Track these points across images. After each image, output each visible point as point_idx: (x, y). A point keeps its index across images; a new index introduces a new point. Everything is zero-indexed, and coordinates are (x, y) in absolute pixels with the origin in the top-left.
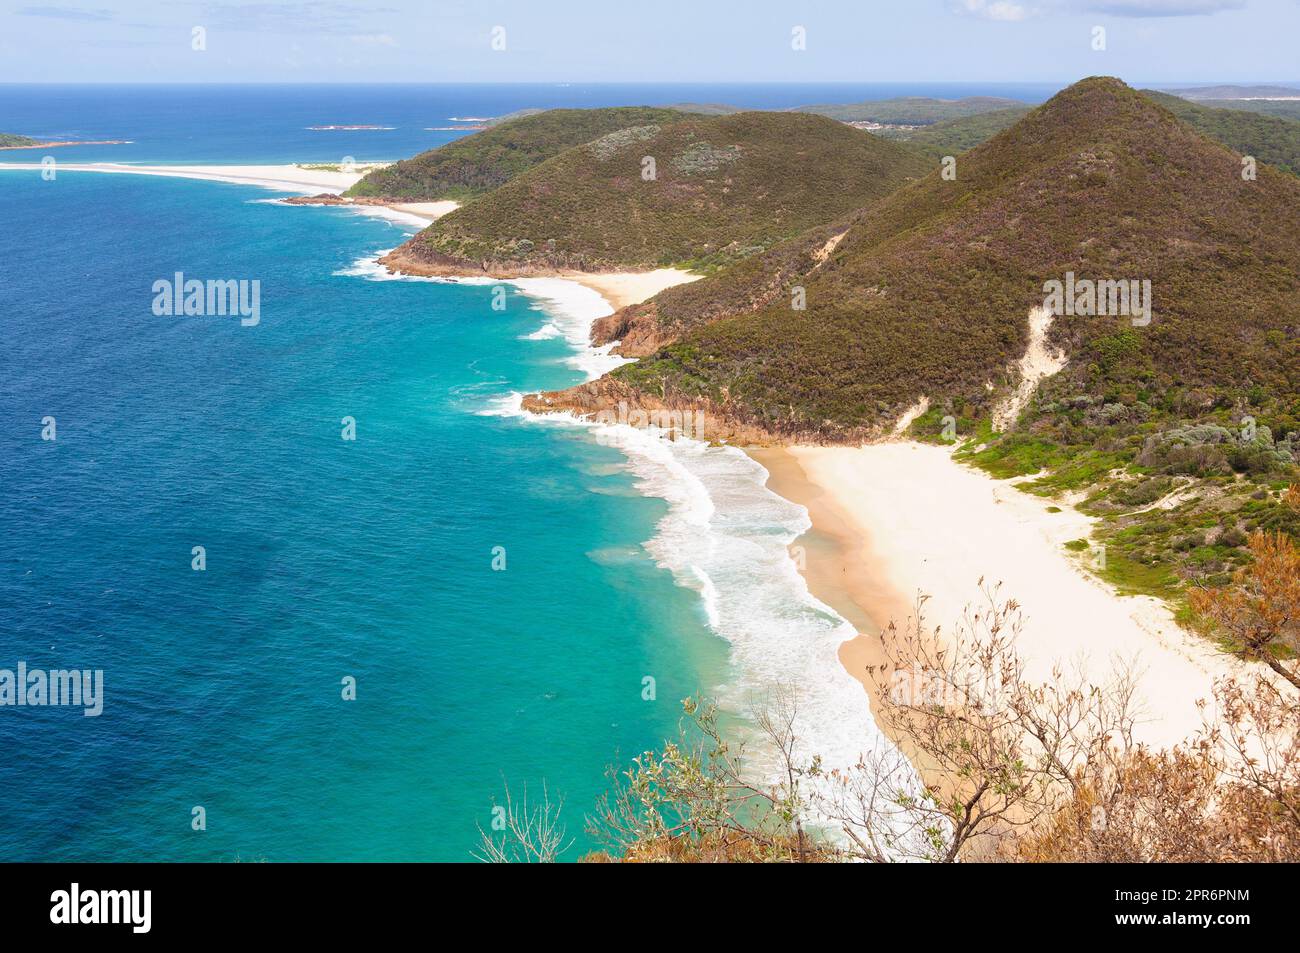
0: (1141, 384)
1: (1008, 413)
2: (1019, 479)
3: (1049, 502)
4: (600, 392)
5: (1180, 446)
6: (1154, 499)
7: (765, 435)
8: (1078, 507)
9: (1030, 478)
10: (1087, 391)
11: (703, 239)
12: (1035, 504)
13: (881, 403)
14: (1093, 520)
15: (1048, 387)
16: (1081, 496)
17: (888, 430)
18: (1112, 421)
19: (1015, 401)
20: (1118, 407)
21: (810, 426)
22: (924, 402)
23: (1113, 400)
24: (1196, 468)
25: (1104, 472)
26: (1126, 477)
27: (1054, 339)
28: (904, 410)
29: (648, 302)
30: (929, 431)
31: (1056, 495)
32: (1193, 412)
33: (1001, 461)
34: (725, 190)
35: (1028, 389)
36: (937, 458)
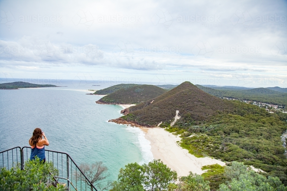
0: (190, 120)
1: (172, 124)
2: (172, 133)
3: (176, 136)
4: (119, 120)
5: (193, 129)
6: (189, 136)
7: (140, 126)
8: (180, 137)
9: (174, 133)
10: (183, 121)
11: (138, 100)
12: (174, 136)
13: (156, 122)
14: (181, 138)
15: (178, 121)
16: (180, 135)
17: (157, 126)
18: (186, 125)
19: (174, 122)
20: (187, 123)
21: (146, 125)
22: (162, 122)
23: (186, 122)
24: (195, 132)
25: (183, 132)
26: (186, 133)
27: (179, 115)
28: (159, 123)
29: (128, 108)
30: (161, 126)
31: (177, 135)
32: (196, 125)
33: (171, 130)
34: (141, 94)
35: (175, 121)
36: (162, 130)
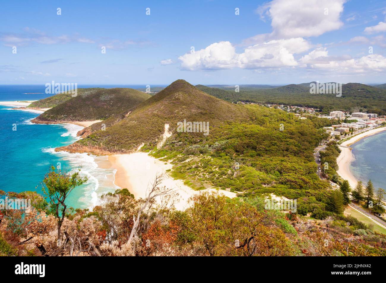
0: (186, 138)
1: (160, 145)
2: (161, 158)
3: (165, 162)
4: (73, 146)
5: (191, 149)
6: (185, 160)
7: (109, 153)
8: (170, 163)
9: (163, 158)
10: (176, 140)
11: (106, 114)
12: (162, 163)
13: (134, 145)
14: (173, 165)
15: (168, 140)
16: (172, 161)
17: (136, 150)
18: (180, 145)
19: (162, 143)
20: (181, 143)
21: (119, 150)
22: (143, 144)
23: (180, 141)
24: (193, 154)
25: (177, 155)
26: (180, 156)
27: (170, 130)
28: (139, 146)
29: (90, 127)
30: (143, 150)
31: (167, 161)
32: (195, 143)
33: (157, 155)
34: (111, 104)
35: (164, 140)
36: (145, 155)
